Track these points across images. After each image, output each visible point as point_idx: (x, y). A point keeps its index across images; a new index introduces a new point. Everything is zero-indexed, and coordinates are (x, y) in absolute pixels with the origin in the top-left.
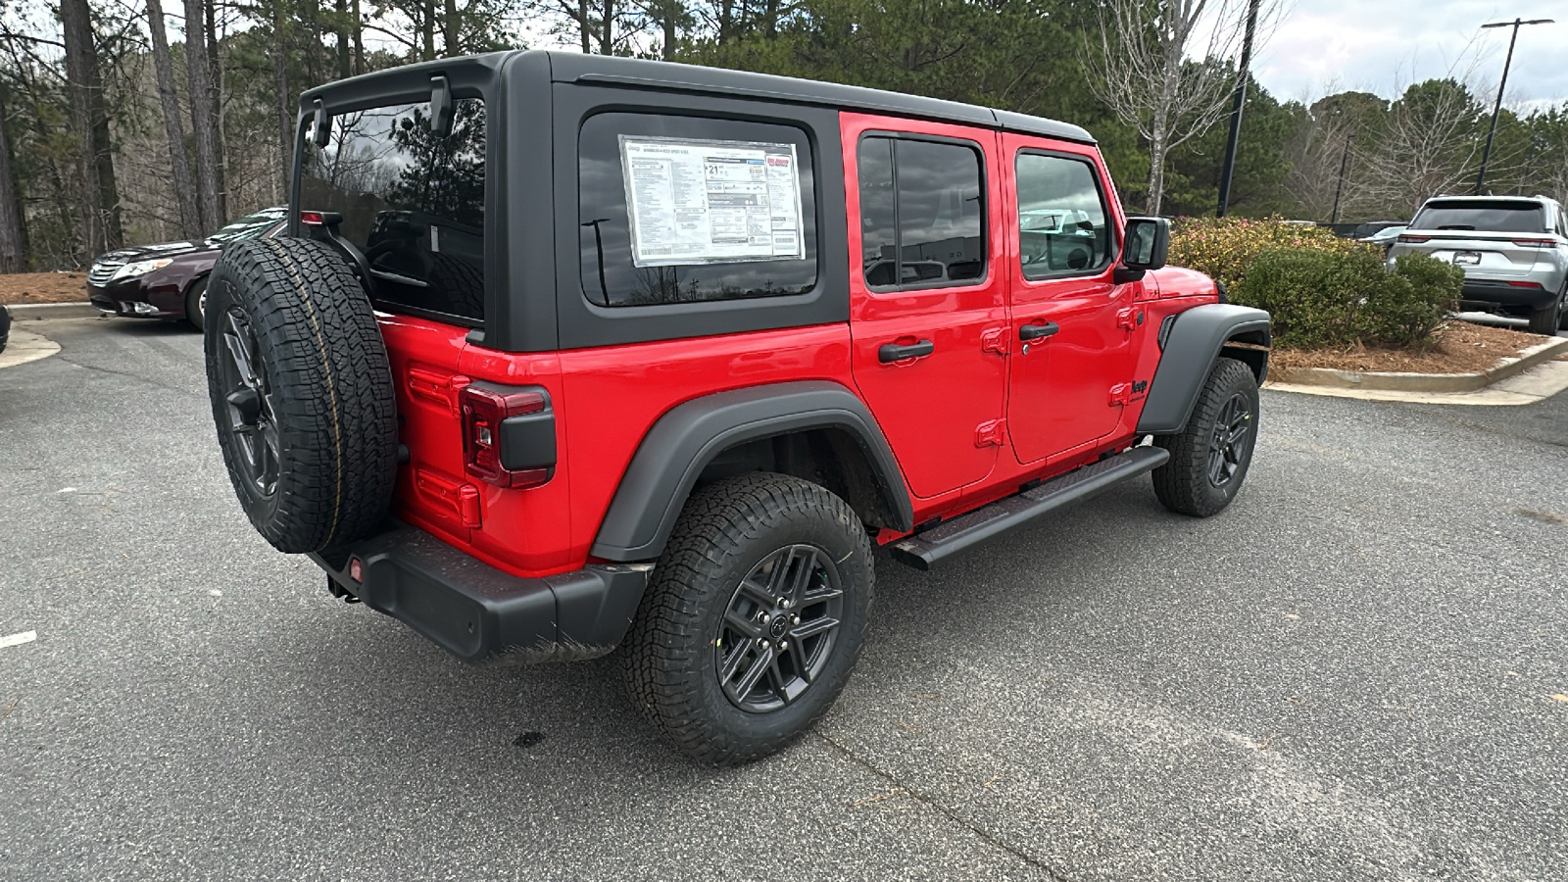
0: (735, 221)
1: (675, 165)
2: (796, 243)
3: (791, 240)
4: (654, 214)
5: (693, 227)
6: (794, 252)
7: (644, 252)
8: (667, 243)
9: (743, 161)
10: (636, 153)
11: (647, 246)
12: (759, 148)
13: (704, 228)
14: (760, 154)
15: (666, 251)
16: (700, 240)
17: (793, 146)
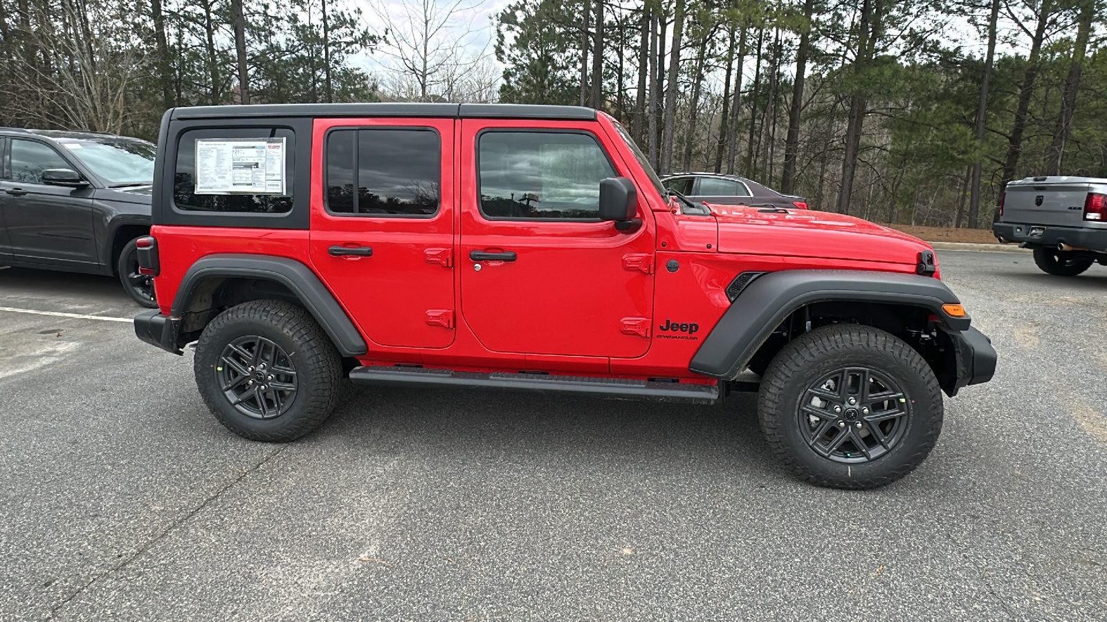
0: (246, 175)
1: (218, 151)
2: (280, 187)
3: (278, 185)
4: (206, 172)
5: (223, 177)
6: (279, 191)
7: (201, 188)
8: (212, 184)
9: (254, 147)
10: (201, 145)
11: (202, 186)
12: (263, 140)
13: (229, 177)
14: (264, 144)
15: (211, 188)
16: (227, 183)
17: (285, 139)
